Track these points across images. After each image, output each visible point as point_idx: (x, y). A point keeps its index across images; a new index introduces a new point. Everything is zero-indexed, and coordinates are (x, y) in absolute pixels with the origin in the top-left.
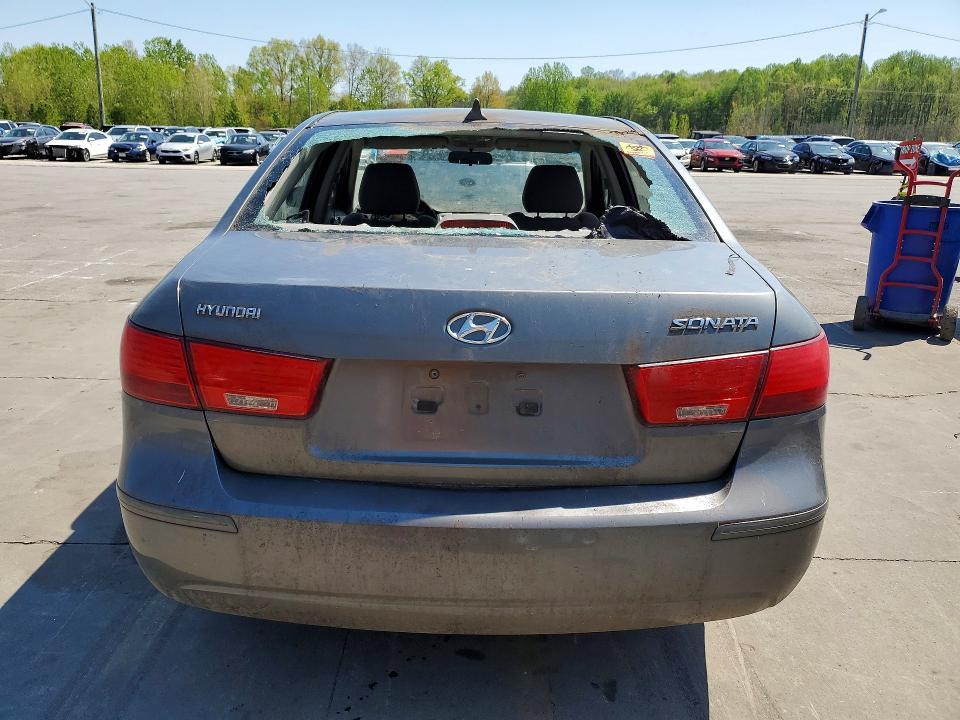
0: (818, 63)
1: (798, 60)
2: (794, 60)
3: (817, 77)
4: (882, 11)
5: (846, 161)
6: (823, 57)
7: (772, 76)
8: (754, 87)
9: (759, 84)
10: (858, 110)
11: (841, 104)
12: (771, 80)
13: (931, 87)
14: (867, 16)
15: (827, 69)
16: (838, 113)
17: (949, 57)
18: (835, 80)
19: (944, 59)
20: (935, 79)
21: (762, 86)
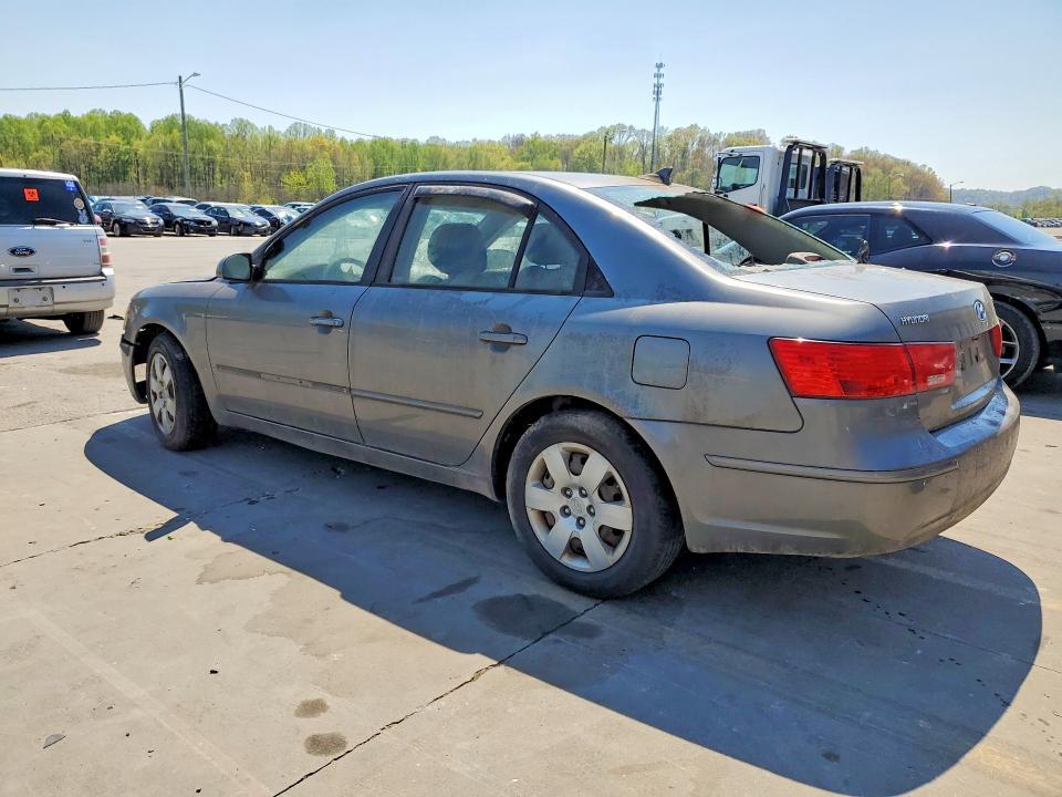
0: (89, 117)
1: (66, 112)
2: (61, 112)
3: (94, 132)
4: (195, 75)
5: (209, 223)
6: (93, 111)
7: (40, 127)
8: (19, 139)
9: (25, 136)
10: (145, 171)
11: (127, 163)
12: (38, 132)
13: (210, 150)
14: (180, 78)
15: (103, 126)
16: (125, 173)
17: (220, 123)
18: (115, 138)
19: (216, 124)
20: (212, 143)
21: (28, 137)
